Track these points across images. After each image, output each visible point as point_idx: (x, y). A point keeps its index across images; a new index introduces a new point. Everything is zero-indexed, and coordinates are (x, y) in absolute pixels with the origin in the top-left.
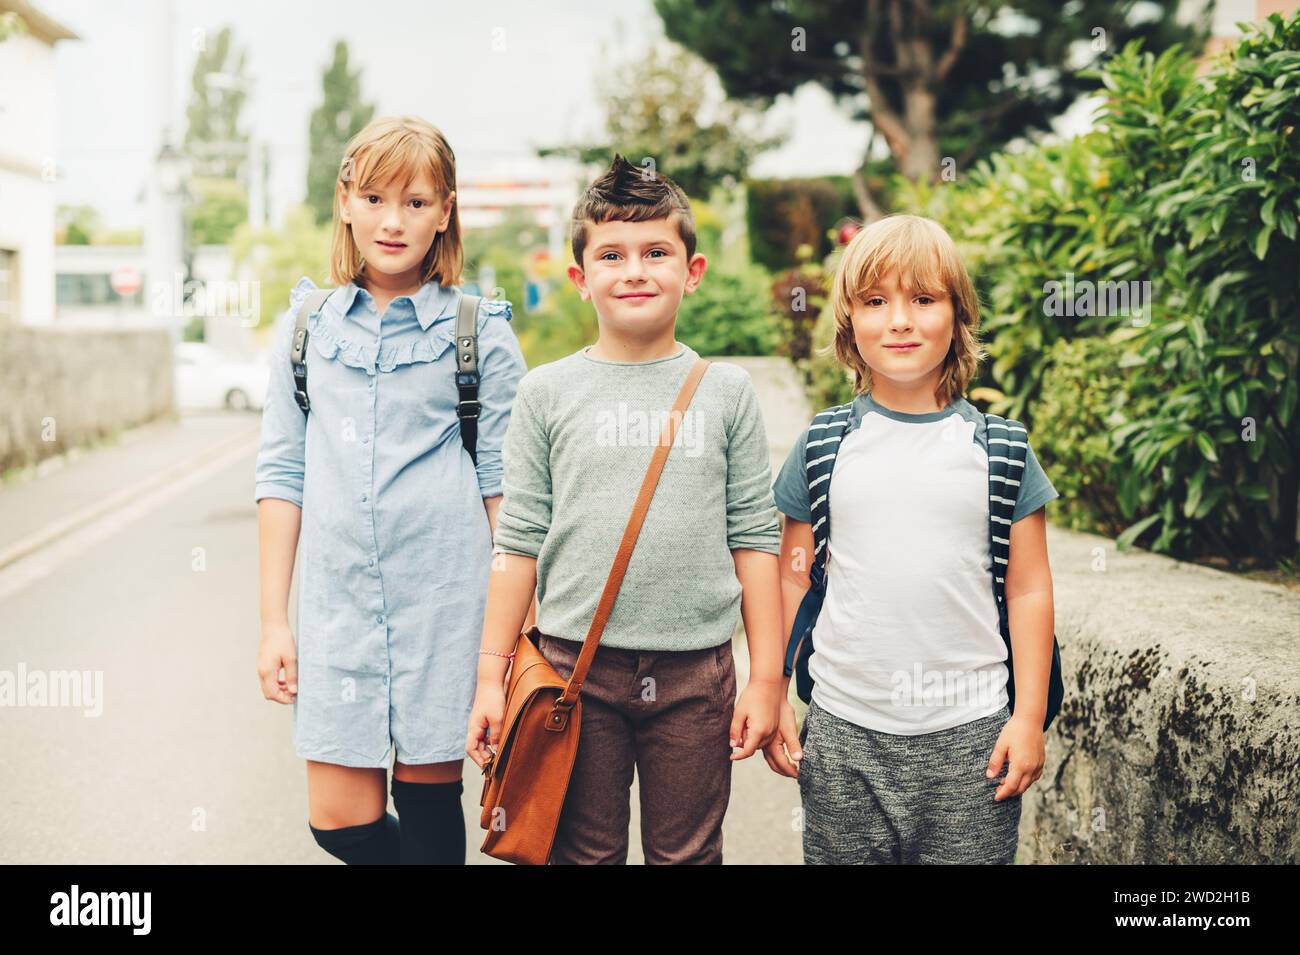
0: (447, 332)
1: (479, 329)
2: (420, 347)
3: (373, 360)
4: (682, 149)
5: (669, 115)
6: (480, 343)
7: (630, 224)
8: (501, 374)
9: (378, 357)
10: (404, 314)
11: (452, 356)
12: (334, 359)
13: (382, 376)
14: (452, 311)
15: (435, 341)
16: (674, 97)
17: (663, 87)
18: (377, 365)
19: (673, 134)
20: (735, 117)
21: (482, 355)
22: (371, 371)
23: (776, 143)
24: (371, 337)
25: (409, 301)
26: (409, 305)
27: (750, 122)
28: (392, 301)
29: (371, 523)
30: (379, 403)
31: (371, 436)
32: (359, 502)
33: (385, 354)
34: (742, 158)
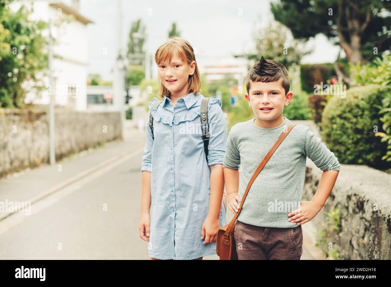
0: (197, 111)
1: (208, 110)
2: (188, 116)
3: (171, 121)
4: (280, 55)
5: (276, 44)
6: (209, 115)
7: (264, 83)
8: (215, 124)
9: (173, 120)
10: (181, 105)
11: (199, 119)
12: (160, 121)
13: (175, 126)
14: (199, 103)
15: (193, 113)
16: (277, 39)
17: (273, 36)
18: (173, 123)
19: (277, 50)
20: (296, 45)
21: (210, 118)
22: (171, 125)
23: (309, 53)
24: (172, 113)
25: (183, 99)
26: (183, 101)
27: (301, 46)
28: (177, 100)
29: (174, 177)
30: (175, 136)
31: (173, 148)
32: (170, 170)
33: (176, 118)
34: (299, 58)
